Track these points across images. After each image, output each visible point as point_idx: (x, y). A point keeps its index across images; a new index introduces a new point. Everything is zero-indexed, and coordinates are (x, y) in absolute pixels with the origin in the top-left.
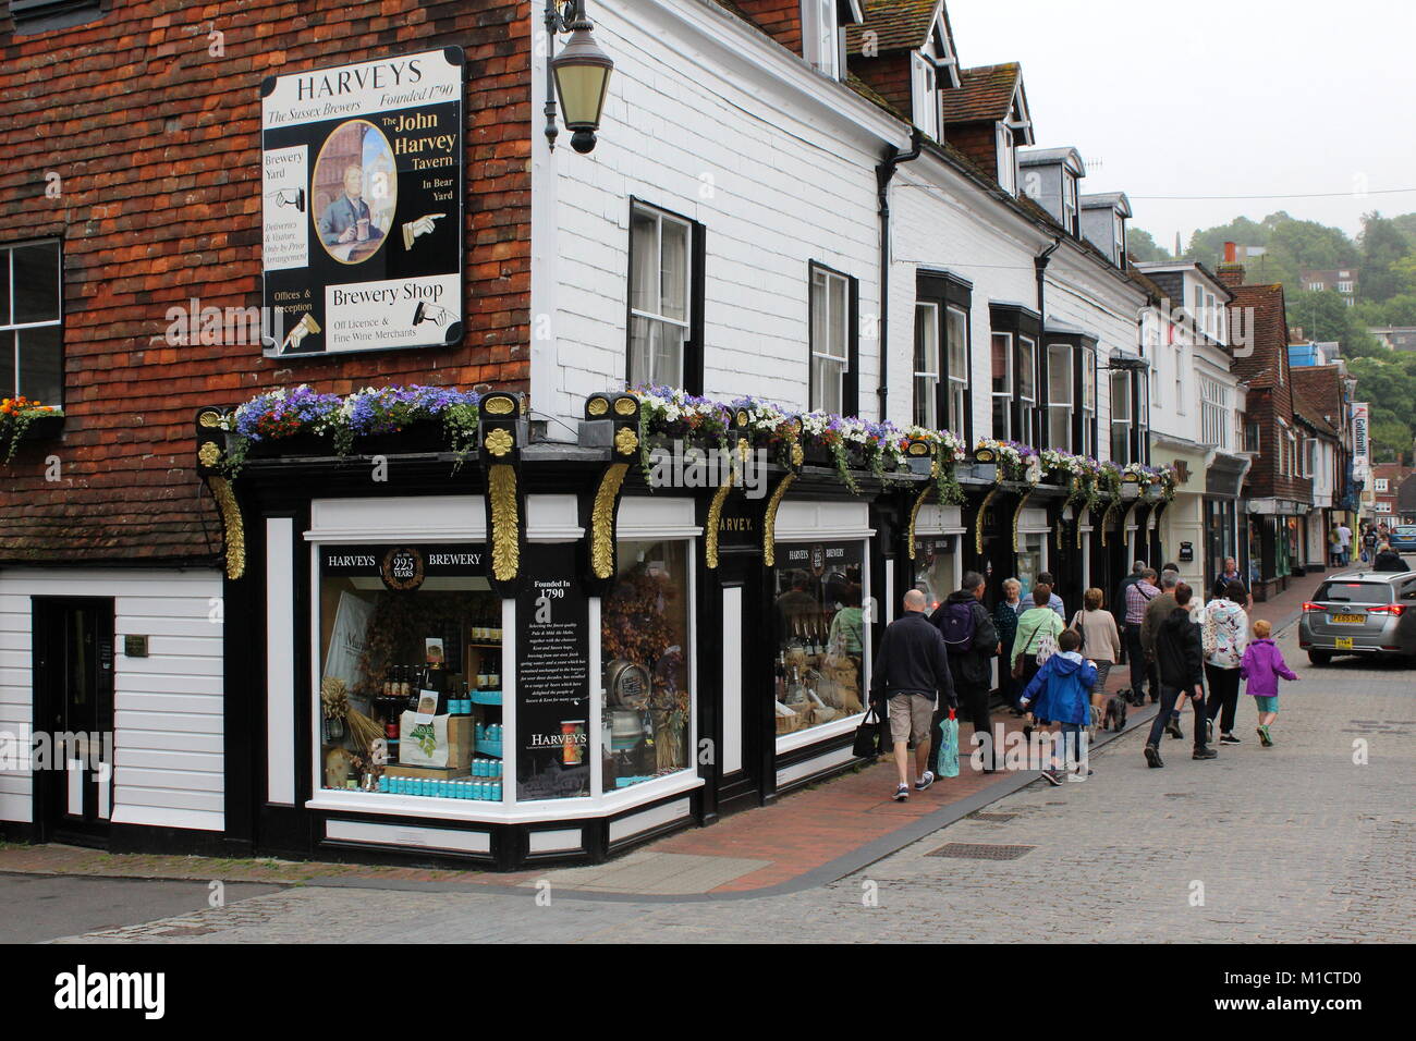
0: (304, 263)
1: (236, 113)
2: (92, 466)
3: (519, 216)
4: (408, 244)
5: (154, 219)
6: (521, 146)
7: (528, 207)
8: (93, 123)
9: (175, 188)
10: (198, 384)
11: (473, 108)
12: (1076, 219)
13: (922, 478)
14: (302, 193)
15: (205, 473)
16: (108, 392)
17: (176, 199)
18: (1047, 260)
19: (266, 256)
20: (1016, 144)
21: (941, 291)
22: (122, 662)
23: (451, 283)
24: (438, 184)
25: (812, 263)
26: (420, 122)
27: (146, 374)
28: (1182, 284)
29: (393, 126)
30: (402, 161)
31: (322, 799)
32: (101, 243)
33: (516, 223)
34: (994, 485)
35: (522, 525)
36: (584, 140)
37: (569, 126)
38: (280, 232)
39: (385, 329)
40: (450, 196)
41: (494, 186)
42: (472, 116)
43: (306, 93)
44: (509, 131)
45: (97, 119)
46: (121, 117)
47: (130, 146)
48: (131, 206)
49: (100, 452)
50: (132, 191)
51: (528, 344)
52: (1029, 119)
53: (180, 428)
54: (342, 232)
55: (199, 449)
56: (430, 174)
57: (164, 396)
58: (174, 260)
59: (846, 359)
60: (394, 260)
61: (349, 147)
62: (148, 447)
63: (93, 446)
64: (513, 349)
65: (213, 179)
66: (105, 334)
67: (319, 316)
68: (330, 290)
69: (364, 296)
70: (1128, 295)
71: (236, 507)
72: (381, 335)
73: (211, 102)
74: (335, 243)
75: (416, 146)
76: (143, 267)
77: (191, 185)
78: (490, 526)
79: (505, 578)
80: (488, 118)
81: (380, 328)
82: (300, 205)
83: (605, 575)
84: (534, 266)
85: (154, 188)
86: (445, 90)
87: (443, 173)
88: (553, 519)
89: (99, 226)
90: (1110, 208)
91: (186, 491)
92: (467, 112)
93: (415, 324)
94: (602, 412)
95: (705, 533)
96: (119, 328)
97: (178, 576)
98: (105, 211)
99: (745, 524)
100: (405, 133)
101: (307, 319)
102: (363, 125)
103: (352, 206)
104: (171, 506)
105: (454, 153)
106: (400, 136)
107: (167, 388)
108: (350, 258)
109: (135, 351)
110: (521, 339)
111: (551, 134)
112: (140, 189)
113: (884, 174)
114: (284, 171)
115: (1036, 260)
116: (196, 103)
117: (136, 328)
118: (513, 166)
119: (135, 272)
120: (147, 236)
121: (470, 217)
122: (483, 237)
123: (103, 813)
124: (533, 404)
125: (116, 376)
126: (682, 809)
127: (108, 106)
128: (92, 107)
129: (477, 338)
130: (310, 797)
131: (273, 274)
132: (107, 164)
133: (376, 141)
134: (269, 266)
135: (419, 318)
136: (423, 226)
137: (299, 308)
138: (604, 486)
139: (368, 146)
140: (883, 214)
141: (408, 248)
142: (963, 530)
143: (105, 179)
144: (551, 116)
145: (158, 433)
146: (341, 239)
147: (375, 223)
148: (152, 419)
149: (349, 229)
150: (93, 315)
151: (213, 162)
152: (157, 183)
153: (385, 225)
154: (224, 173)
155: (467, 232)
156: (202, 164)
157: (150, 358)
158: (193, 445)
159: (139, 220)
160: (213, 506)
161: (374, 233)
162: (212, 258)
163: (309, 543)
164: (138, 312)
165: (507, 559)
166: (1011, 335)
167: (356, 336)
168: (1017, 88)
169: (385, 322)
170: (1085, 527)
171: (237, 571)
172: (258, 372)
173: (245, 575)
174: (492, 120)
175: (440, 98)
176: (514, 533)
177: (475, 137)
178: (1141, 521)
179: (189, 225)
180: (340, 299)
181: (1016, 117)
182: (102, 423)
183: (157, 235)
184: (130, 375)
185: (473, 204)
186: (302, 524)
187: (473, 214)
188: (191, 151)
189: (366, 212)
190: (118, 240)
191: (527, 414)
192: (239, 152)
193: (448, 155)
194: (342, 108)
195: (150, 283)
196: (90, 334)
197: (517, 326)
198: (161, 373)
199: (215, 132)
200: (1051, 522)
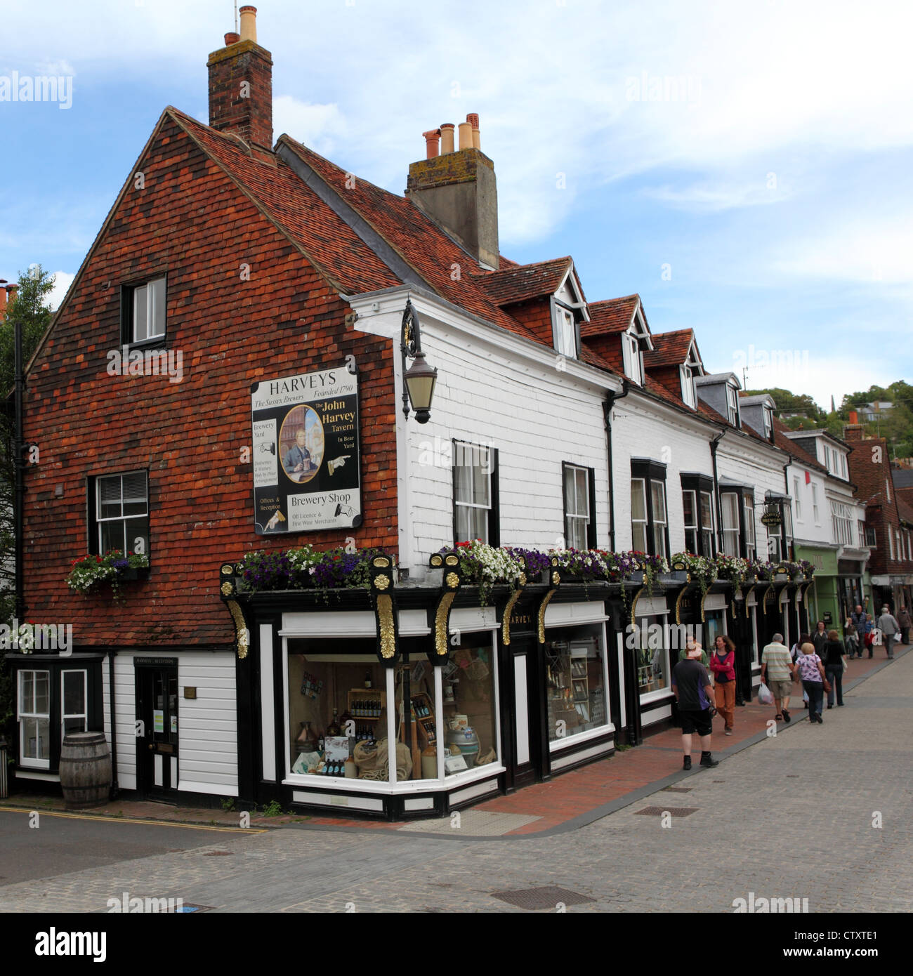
0: (276, 483)
1: (238, 402)
2: (164, 594)
3: (391, 456)
4: (331, 472)
5: (196, 459)
6: (390, 418)
7: (395, 451)
8: (162, 408)
9: (207, 442)
10: (220, 549)
11: (363, 397)
12: (737, 415)
13: (638, 583)
14: (274, 444)
15: (225, 599)
16: (173, 553)
17: (207, 449)
18: (717, 443)
19: (255, 479)
20: (694, 376)
21: (646, 471)
22: (183, 702)
23: (355, 493)
24: (346, 439)
25: (564, 463)
26: (335, 406)
27: (193, 543)
28: (815, 444)
29: (321, 408)
30: (327, 427)
31: (291, 779)
32: (167, 473)
33: (389, 460)
34: (686, 584)
35: (396, 627)
36: (423, 417)
37: (414, 409)
38: (263, 466)
39: (320, 519)
40: (353, 445)
41: (376, 439)
42: (364, 402)
43: (274, 391)
44: (384, 410)
45: (165, 406)
46: (178, 405)
47: (183, 420)
48: (184, 453)
49: (169, 586)
50: (183, 444)
51: (396, 526)
52: (701, 361)
53: (211, 573)
54: (296, 466)
55: (221, 586)
56: (342, 434)
57: (203, 555)
58: (207, 482)
59: (588, 517)
60: (324, 481)
61: (298, 420)
62: (195, 583)
63: (166, 582)
64: (389, 529)
65: (226, 437)
66: (169, 522)
67: (284, 511)
68: (290, 498)
69: (308, 501)
70: (775, 457)
71: (243, 619)
72: (317, 522)
73: (224, 396)
74: (292, 472)
75: (334, 419)
76: (190, 485)
77: (215, 441)
78: (378, 628)
79: (388, 656)
80: (372, 402)
81: (317, 518)
82: (273, 451)
83: (442, 653)
84: (399, 483)
85: (196, 442)
86: (348, 388)
87: (349, 433)
88: (413, 624)
89: (167, 464)
90: (761, 405)
91: (216, 607)
92: (361, 399)
93: (336, 515)
94: (439, 564)
95: (502, 626)
96: (177, 519)
97: (212, 654)
98: (170, 455)
99: (526, 619)
100: (328, 412)
101: (277, 513)
102: (305, 408)
103: (301, 452)
104: (208, 615)
105: (354, 423)
106: (325, 413)
107: (204, 551)
108: (300, 480)
109: (188, 531)
110: (393, 524)
111: (406, 411)
112: (188, 443)
113: (607, 407)
114: (264, 432)
115: (711, 443)
116: (217, 397)
117: (187, 519)
118: (387, 428)
119: (186, 488)
120: (192, 469)
121: (364, 457)
122: (372, 468)
123: (173, 785)
124: (401, 559)
125: (177, 544)
126: (493, 785)
127: (171, 399)
128: (163, 400)
129: (369, 523)
130: (284, 778)
131: (259, 489)
132: (172, 430)
133: (312, 417)
134: (256, 485)
135: (338, 512)
136: (338, 462)
137: (273, 507)
138: (442, 604)
139: (308, 419)
140: (608, 430)
141: (331, 474)
142: (668, 611)
143: (169, 438)
144: (405, 402)
145: (200, 576)
146: (295, 470)
147: (313, 461)
148: (196, 568)
149: (299, 465)
150: (165, 511)
151: (226, 428)
152: (197, 440)
153: (318, 462)
154: (232, 434)
155: (362, 465)
156: (219, 430)
157: (195, 534)
158: (218, 583)
159: (187, 459)
160: (230, 616)
161: (313, 466)
162: (227, 480)
163: (281, 637)
164: (188, 510)
165: (388, 646)
166: (694, 491)
167: (304, 523)
168: (692, 342)
169: (320, 515)
170: (751, 602)
171: (244, 655)
172: (252, 542)
173: (247, 656)
174: (374, 404)
175: (346, 393)
176: (392, 632)
177: (365, 413)
178: (791, 595)
179: (215, 462)
180: (295, 503)
181: (693, 360)
182: (170, 570)
183: (199, 467)
184: (185, 544)
185: (365, 450)
186: (277, 626)
187: (366, 455)
188: (215, 423)
189: (308, 455)
190: (177, 471)
191: (397, 564)
192: (240, 422)
193: (351, 423)
194: (294, 399)
195: (194, 494)
196: (162, 522)
197: (391, 516)
198: (201, 542)
199: (227, 412)
200: (728, 602)
